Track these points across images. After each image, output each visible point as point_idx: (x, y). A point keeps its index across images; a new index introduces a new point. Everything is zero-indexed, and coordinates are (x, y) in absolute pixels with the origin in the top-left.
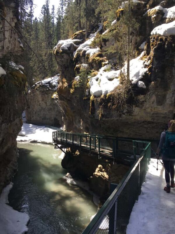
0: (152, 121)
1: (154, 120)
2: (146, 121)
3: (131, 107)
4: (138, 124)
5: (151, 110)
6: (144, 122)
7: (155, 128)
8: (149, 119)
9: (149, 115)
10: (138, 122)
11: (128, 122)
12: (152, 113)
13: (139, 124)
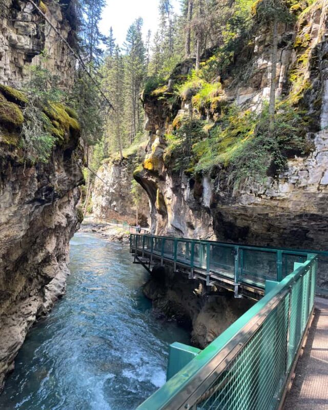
0: (320, 213)
1: (323, 212)
2: (306, 215)
3: (276, 182)
4: (287, 219)
5: (318, 189)
6: (300, 216)
7: (324, 230)
8: (314, 210)
9: (313, 200)
10: (288, 215)
11: (267, 214)
12: (320, 196)
13: (290, 219)
